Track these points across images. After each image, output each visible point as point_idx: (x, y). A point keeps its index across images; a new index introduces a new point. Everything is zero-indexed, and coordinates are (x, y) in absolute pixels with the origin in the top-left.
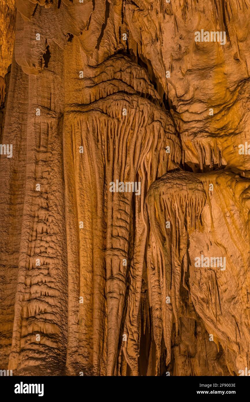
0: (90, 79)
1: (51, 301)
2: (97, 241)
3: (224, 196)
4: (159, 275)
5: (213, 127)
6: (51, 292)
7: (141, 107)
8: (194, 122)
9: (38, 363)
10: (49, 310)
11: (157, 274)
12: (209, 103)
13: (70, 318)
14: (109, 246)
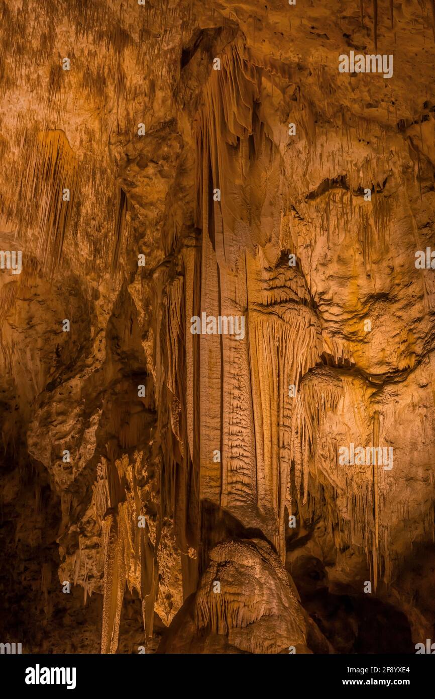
0: (266, 281)
1: (246, 460)
2: (274, 419)
3: (356, 394)
4: (302, 439)
5: (347, 330)
6: (246, 454)
8: (332, 323)
10: (245, 466)
11: (299, 438)
13: (259, 474)
14: (281, 423)
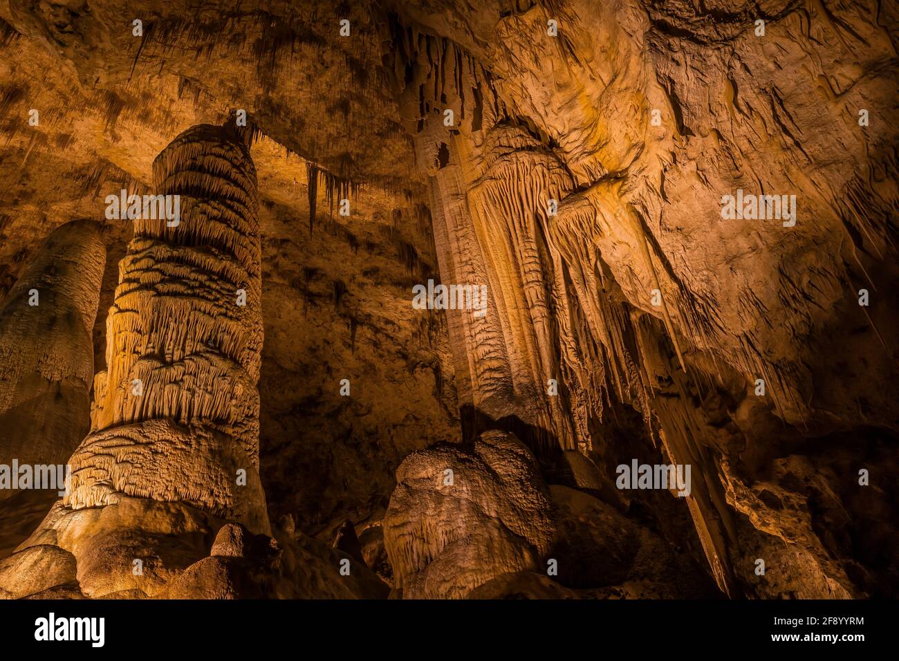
0: (479, 156)
1: (491, 342)
2: (515, 282)
3: (608, 201)
5: (590, 146)
6: (490, 335)
7: (521, 159)
8: (575, 150)
9: (492, 393)
10: (492, 349)
12: (584, 127)
13: (508, 350)
14: (524, 282)
